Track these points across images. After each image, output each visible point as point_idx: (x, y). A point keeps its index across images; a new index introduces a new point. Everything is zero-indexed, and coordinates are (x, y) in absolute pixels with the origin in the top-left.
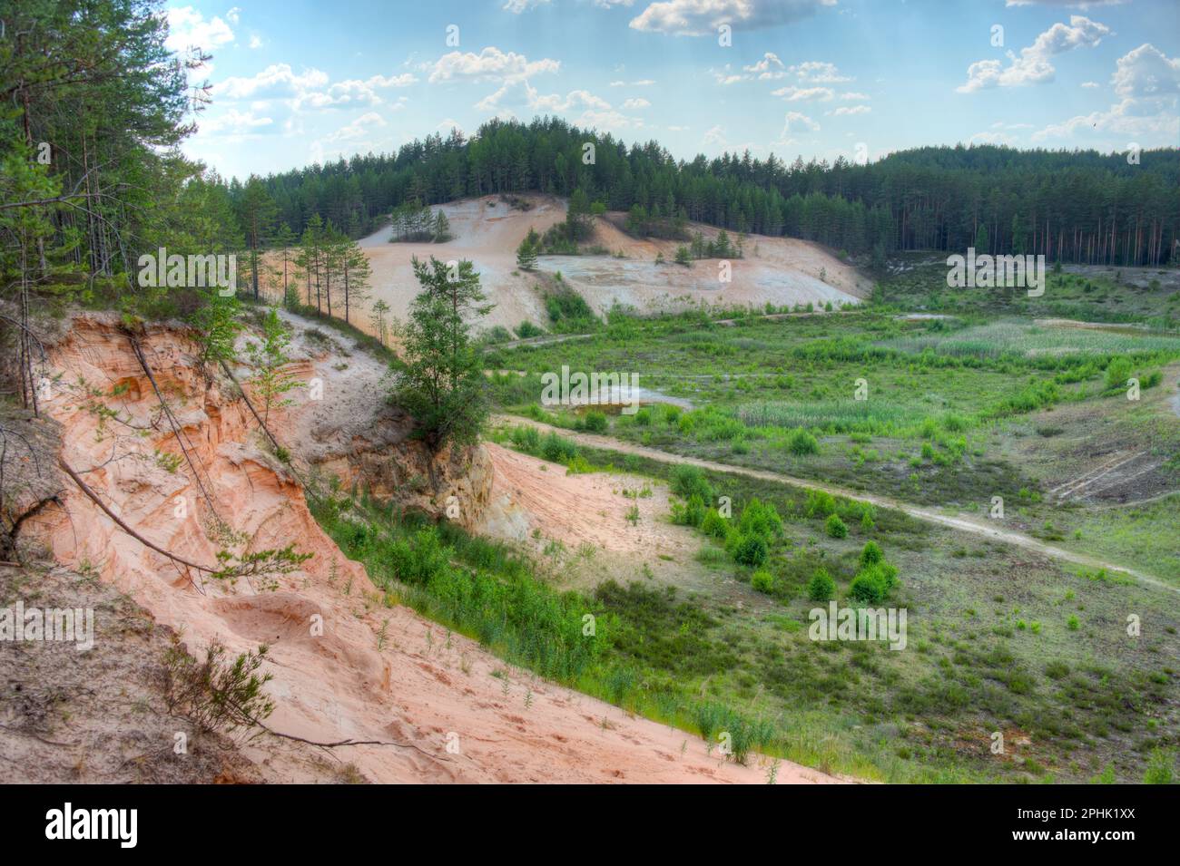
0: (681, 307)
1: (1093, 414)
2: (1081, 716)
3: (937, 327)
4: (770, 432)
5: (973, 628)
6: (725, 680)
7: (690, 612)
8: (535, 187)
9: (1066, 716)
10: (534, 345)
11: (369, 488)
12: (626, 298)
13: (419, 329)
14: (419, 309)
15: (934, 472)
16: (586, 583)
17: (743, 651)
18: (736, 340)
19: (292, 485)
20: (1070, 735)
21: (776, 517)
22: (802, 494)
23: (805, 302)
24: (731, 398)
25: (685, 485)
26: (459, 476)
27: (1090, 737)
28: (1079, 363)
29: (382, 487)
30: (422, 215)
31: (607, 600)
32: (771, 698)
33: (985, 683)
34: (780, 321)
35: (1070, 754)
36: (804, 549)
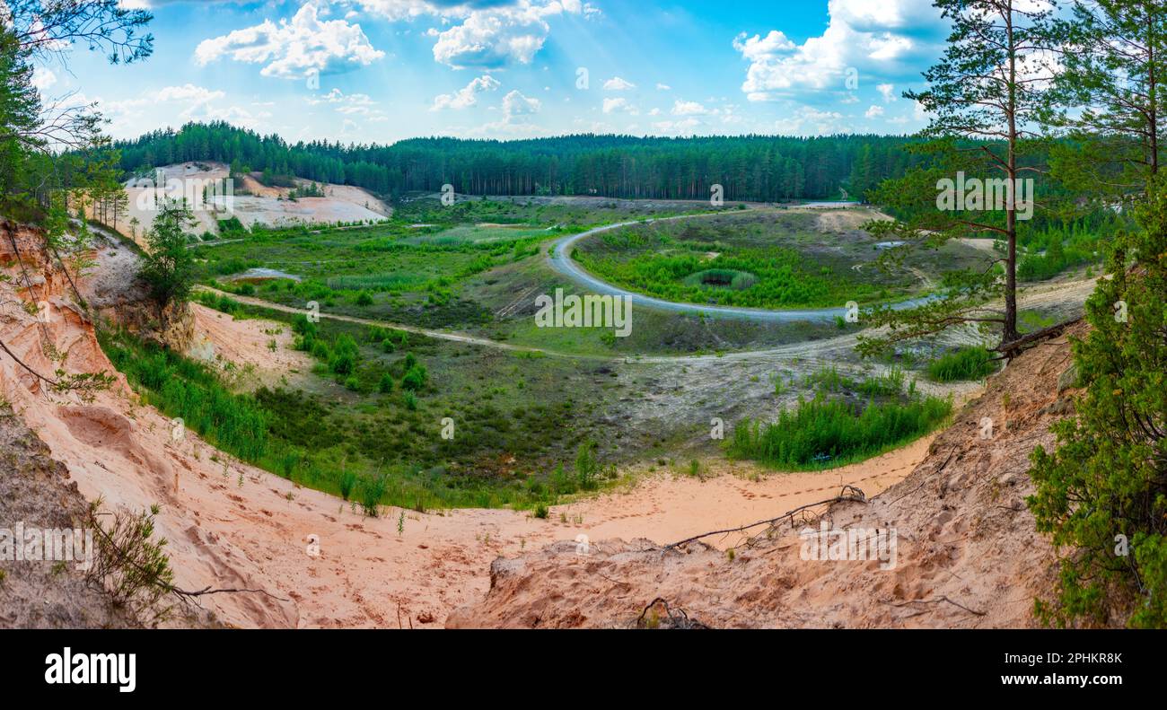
0: (292, 224)
1: (511, 271)
2: (536, 437)
3: (428, 231)
4: (345, 293)
5: (471, 397)
6: (337, 450)
7: (311, 406)
8: (212, 158)
9: (529, 439)
10: (211, 245)
11: (126, 326)
12: (262, 219)
13: (157, 235)
14: (158, 223)
15: (436, 309)
16: (249, 389)
17: (346, 430)
18: (323, 241)
19: (88, 324)
20: (534, 450)
21: (354, 343)
22: (366, 328)
23: (358, 220)
24: (322, 273)
25: (301, 326)
26: (176, 321)
27: (544, 448)
28: (501, 245)
29: (133, 326)
30: (151, 172)
31: (263, 400)
32: (366, 460)
33: (484, 429)
34: (346, 231)
35: (536, 461)
36: (372, 361)
